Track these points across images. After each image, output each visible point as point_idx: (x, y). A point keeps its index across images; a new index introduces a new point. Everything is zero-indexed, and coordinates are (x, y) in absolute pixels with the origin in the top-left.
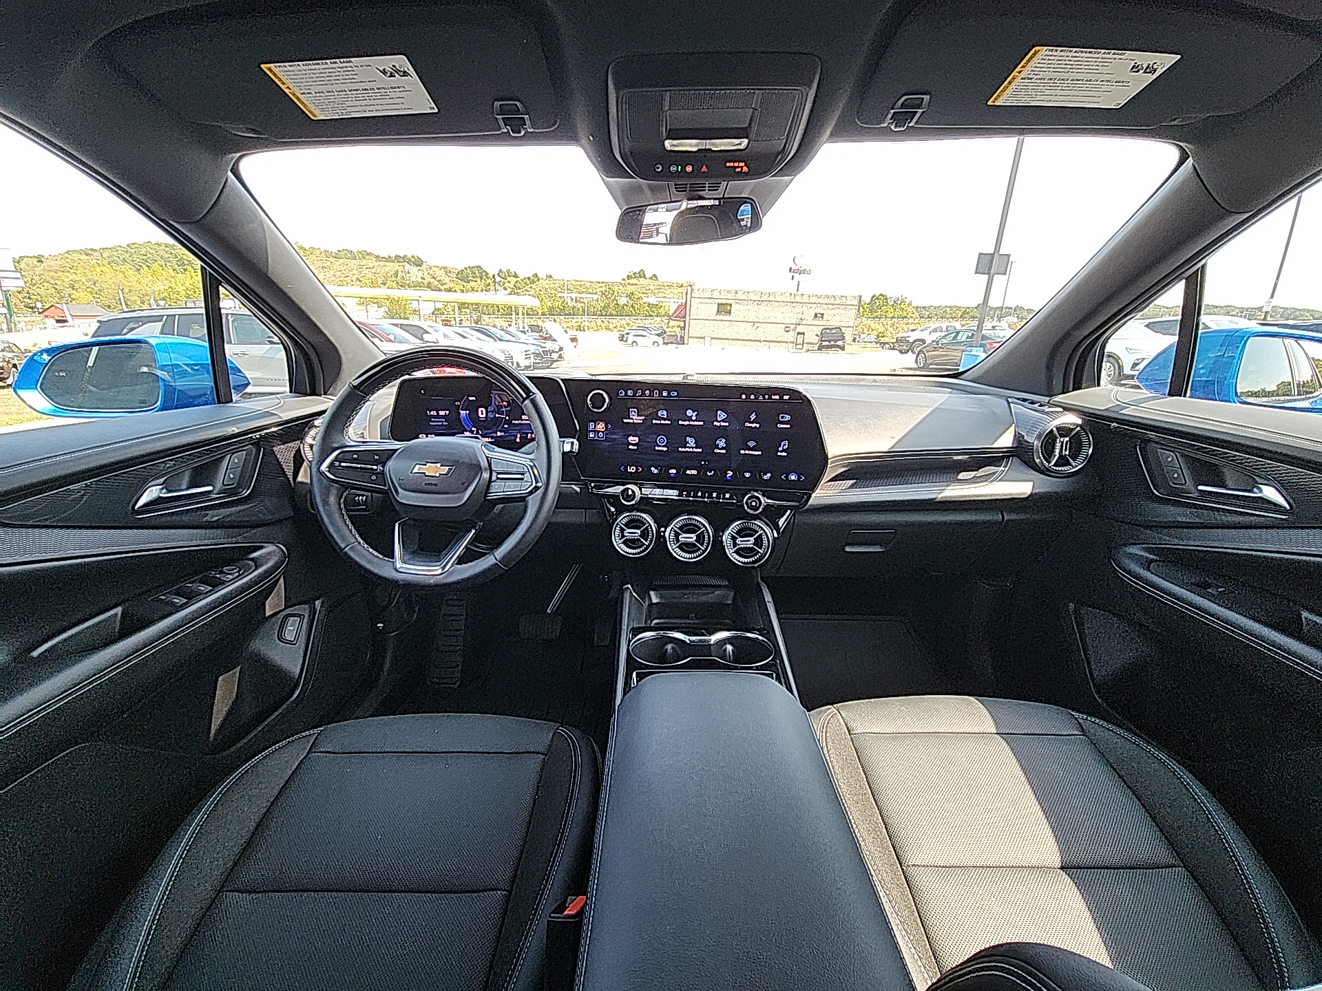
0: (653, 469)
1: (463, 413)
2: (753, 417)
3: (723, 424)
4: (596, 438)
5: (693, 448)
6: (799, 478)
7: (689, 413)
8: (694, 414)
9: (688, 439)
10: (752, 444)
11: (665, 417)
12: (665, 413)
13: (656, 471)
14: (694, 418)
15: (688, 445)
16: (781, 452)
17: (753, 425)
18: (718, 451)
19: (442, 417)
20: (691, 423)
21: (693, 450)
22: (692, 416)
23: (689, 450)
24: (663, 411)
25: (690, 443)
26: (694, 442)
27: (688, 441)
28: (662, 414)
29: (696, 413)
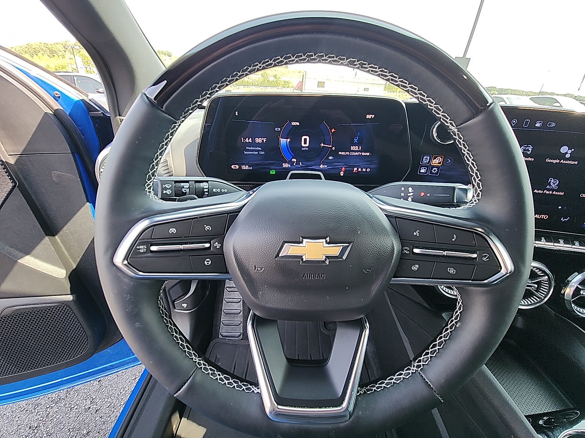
1: (283, 141)
4: (429, 174)
5: (553, 190)
7: (564, 149)
8: (570, 151)
9: (552, 180)
11: (529, 152)
14: (568, 156)
15: (548, 187)
19: (258, 145)
20: (562, 161)
21: (552, 193)
22: (567, 153)
23: (548, 192)
24: (529, 146)
25: (552, 185)
26: (557, 184)
27: (550, 182)
28: (526, 149)
29: (573, 150)
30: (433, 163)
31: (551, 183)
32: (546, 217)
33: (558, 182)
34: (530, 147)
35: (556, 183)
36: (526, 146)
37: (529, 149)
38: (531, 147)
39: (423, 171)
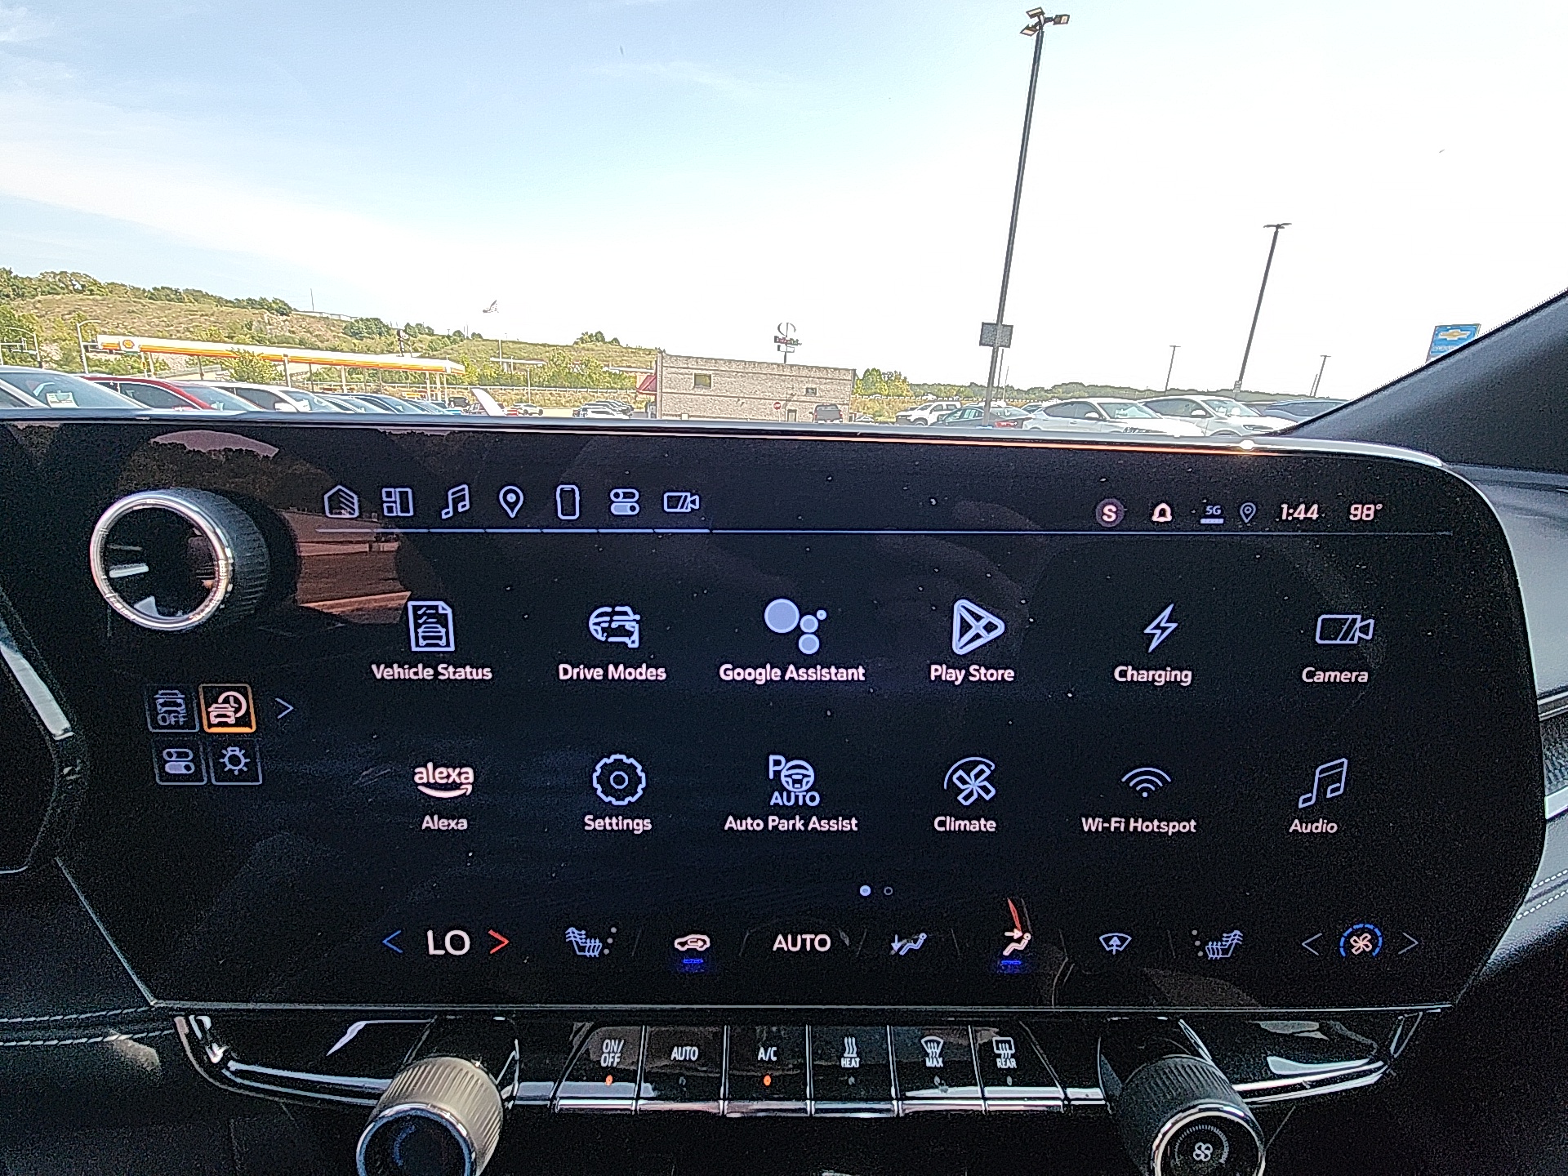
0: (574, 935)
2: (1161, 628)
3: (980, 674)
4: (210, 778)
5: (805, 812)
6: (1393, 940)
7: (781, 615)
8: (810, 624)
9: (781, 767)
10: (1144, 779)
11: (633, 642)
12: (630, 620)
13: (593, 948)
14: (809, 645)
15: (776, 799)
16: (1308, 816)
17: (1161, 677)
18: (953, 824)
20: (791, 673)
21: (806, 825)
22: (798, 632)
23: (784, 825)
24: (618, 609)
25: (790, 788)
26: (812, 779)
27: (777, 774)
28: (614, 625)
29: (822, 614)
30: (210, 725)
31: (783, 780)
32: (823, 943)
33: (811, 772)
34: (625, 613)
35: (805, 776)
36: (609, 610)
37: (628, 626)
38: (632, 616)
39: (176, 767)
